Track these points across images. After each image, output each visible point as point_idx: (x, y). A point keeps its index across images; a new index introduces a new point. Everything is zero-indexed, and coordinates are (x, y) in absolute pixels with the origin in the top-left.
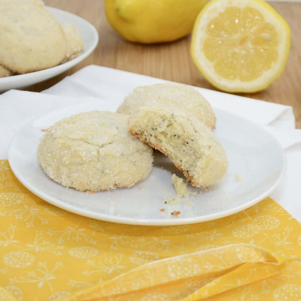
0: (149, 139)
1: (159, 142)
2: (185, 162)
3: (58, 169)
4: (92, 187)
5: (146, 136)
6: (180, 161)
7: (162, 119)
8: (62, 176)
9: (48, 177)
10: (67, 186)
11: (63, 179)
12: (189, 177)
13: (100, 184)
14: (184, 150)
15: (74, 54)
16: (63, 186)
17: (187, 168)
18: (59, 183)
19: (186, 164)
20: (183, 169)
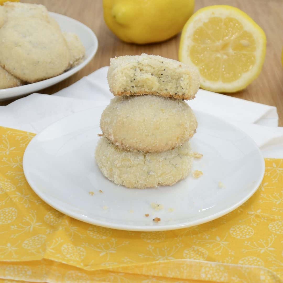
0: (133, 91)
1: (140, 88)
2: (170, 89)
3: (111, 170)
4: (140, 185)
5: (129, 90)
6: (166, 91)
7: (133, 69)
8: (115, 176)
9: (103, 176)
10: (118, 184)
11: (115, 178)
12: (180, 97)
13: (146, 184)
14: (163, 81)
15: (76, 61)
16: (115, 184)
17: (174, 92)
18: (112, 181)
19: (171, 90)
20: (172, 95)
